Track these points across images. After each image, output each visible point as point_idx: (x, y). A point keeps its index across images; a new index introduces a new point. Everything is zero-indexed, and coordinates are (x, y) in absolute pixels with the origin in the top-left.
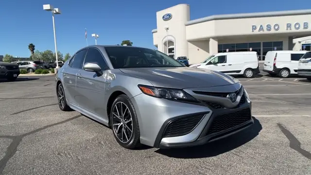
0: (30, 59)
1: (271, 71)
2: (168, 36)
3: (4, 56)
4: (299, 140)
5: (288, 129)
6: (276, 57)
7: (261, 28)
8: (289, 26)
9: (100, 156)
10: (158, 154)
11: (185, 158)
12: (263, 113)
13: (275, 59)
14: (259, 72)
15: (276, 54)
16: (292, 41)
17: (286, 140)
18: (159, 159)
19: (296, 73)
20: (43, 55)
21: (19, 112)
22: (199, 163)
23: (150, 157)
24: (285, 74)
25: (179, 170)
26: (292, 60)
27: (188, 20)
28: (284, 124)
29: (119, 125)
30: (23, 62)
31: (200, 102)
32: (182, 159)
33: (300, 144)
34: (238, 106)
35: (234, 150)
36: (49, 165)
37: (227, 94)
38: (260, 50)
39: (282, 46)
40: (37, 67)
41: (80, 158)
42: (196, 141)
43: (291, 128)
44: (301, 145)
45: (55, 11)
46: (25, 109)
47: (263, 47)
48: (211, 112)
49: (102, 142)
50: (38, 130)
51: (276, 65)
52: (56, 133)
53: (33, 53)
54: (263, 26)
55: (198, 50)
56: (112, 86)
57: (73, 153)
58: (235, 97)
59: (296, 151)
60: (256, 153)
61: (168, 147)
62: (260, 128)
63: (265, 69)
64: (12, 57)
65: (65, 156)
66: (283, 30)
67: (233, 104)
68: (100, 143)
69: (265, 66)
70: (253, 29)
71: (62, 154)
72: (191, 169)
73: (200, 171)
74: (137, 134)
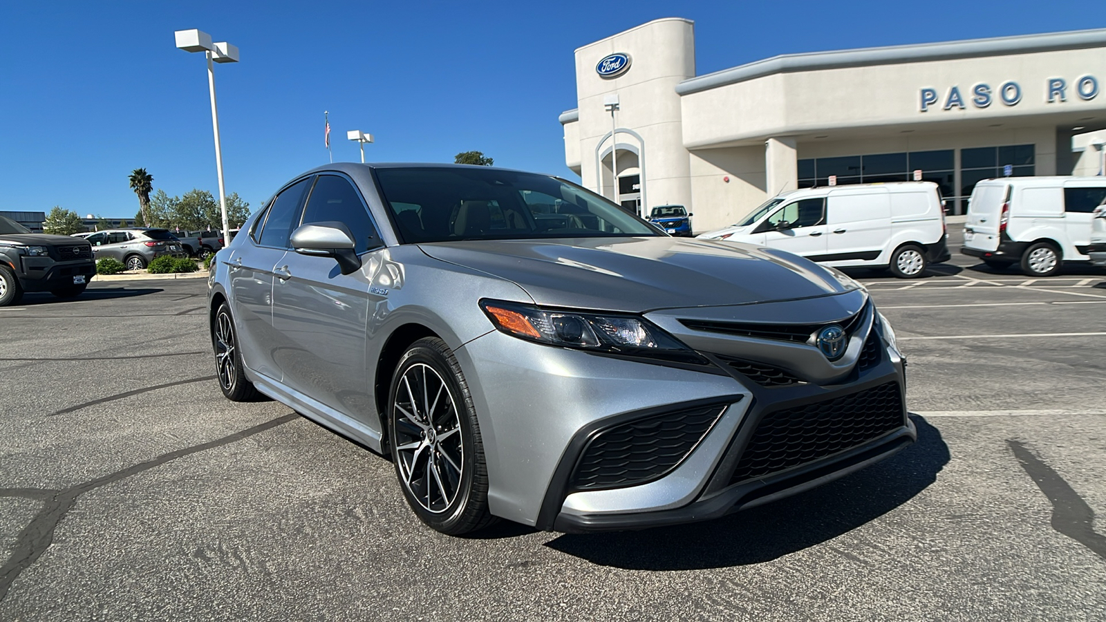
0: (137, 223)
1: (992, 253)
2: (617, 132)
3: (48, 214)
4: (1088, 501)
5: (1047, 462)
6: (1008, 199)
7: (955, 98)
8: (1056, 88)
9: (347, 560)
10: (557, 553)
11: (655, 569)
12: (953, 401)
13: (1005, 208)
14: (948, 258)
15: (1010, 188)
16: (1069, 143)
17: (1040, 501)
18: (559, 572)
19: (1086, 258)
20: (181, 208)
21: (80, 407)
22: (704, 585)
23: (525, 564)
24: (1042, 261)
25: (631, 611)
26: (1067, 210)
27: (688, 77)
28: (1035, 443)
29: (419, 447)
30: (108, 232)
31: (708, 362)
32: (644, 573)
33: (1090, 515)
34: (853, 374)
35: (840, 537)
36: (159, 593)
37: (809, 329)
38: (951, 178)
39: (1032, 162)
40: (157, 251)
41: (272, 569)
42: (692, 504)
43: (1059, 458)
44: (1096, 521)
45: (218, 52)
46: (101, 396)
47: (962, 167)
48: (748, 396)
49: (359, 511)
50: (135, 469)
51: (1010, 231)
52: (200, 478)
53: (148, 200)
54: (961, 91)
55: (727, 180)
56: (392, 307)
57: (248, 551)
58: (840, 342)
59: (1075, 543)
60: (924, 550)
61: (588, 527)
62: (942, 456)
63: (969, 245)
64: (74, 217)
65: (221, 559)
66: (1035, 102)
67: (833, 365)
68: (349, 513)
69: (967, 235)
70: (924, 100)
71: (212, 555)
72: (674, 609)
73: (706, 615)
74: (479, 479)
